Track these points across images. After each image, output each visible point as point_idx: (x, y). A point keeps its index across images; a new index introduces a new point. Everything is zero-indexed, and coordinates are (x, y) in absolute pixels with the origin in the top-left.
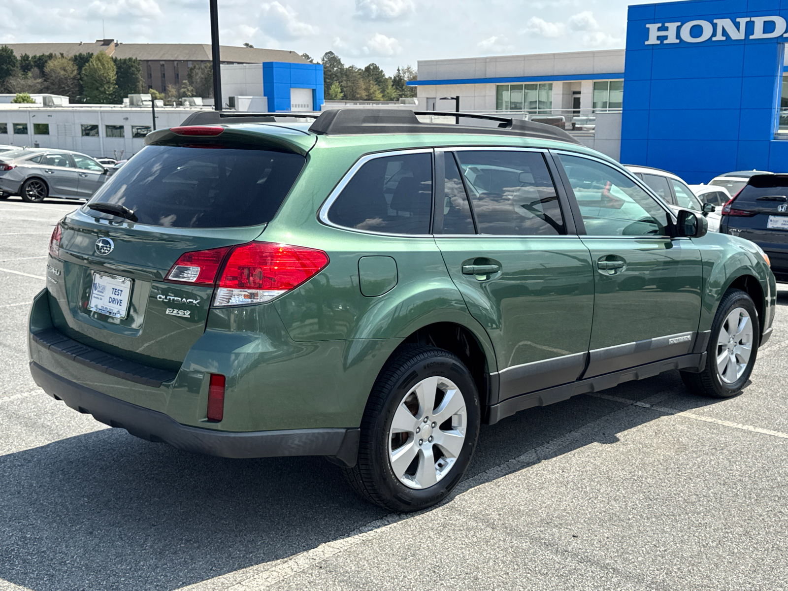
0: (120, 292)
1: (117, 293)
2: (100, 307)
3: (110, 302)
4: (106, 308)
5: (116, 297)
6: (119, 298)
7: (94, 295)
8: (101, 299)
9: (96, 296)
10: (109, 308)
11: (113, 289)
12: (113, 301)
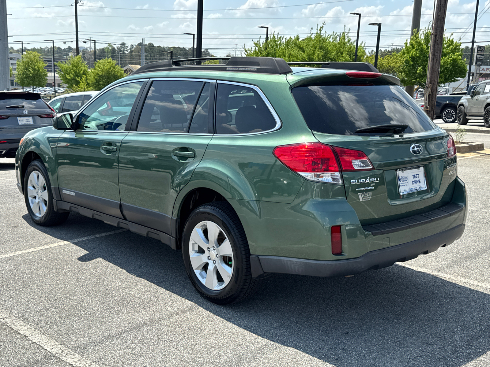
0: (417, 175)
1: (416, 177)
2: (408, 190)
3: (413, 184)
4: (412, 189)
5: (416, 179)
6: (417, 179)
7: (400, 185)
8: (407, 185)
9: (402, 185)
10: (413, 188)
11: (413, 175)
12: (415, 182)
